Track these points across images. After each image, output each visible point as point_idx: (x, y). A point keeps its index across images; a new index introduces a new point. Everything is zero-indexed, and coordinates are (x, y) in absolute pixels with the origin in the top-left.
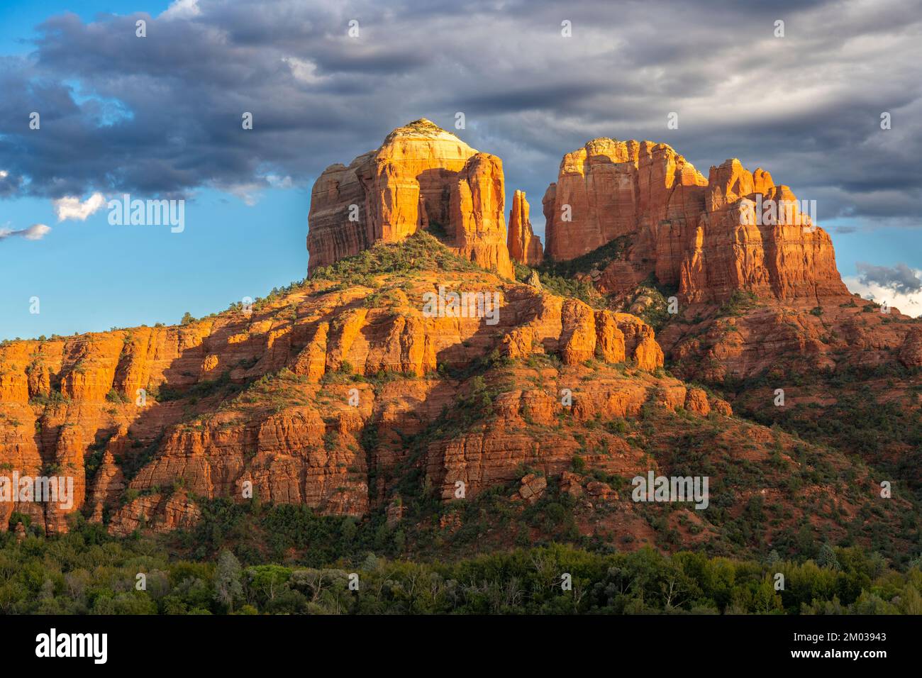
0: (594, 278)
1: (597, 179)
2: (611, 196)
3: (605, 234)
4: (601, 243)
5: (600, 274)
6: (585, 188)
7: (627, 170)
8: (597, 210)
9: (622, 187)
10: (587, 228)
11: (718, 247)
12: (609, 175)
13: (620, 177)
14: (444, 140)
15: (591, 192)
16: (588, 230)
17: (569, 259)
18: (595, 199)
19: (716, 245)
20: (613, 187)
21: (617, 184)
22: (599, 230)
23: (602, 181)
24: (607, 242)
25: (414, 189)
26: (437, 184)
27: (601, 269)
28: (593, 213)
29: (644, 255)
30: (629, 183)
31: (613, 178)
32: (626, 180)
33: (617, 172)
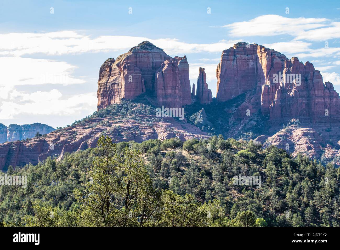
0: (233, 111)
1: (238, 63)
2: (245, 71)
3: (242, 89)
4: (240, 93)
5: (236, 110)
6: (232, 67)
7: (253, 58)
8: (238, 77)
9: (250, 66)
10: (233, 86)
11: (286, 99)
12: (244, 61)
13: (249, 62)
14: (154, 52)
15: (235, 69)
16: (234, 87)
17: (224, 101)
18: (237, 72)
19: (286, 98)
20: (246, 66)
21: (248, 65)
22: (239, 87)
23: (241, 64)
24: (242, 93)
25: (139, 76)
26: (150, 73)
27: (236, 107)
28: (236, 79)
29: (258, 100)
30: (254, 64)
31: (246, 62)
32: (253, 63)
33: (248, 59)
